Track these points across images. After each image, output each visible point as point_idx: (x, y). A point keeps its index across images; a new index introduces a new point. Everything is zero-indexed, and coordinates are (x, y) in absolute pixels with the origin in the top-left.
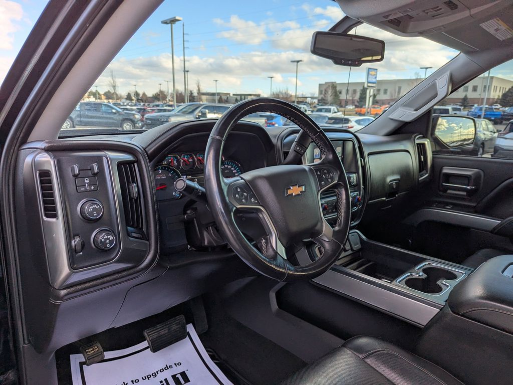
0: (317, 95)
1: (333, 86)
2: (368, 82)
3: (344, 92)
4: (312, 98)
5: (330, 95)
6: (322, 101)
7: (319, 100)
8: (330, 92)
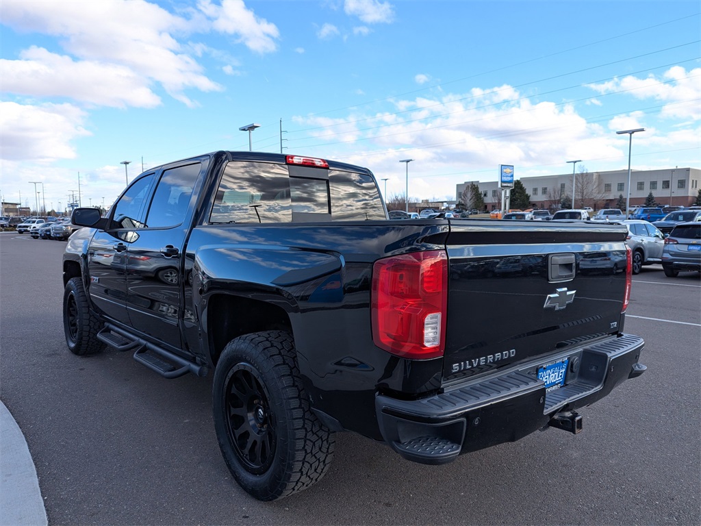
0: (454, 199)
1: (474, 187)
2: (502, 182)
3: (490, 194)
4: (450, 203)
5: (470, 198)
6: (460, 207)
7: (457, 205)
8: (469, 195)
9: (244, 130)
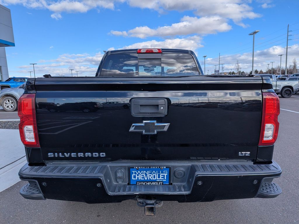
9: (251, 34)
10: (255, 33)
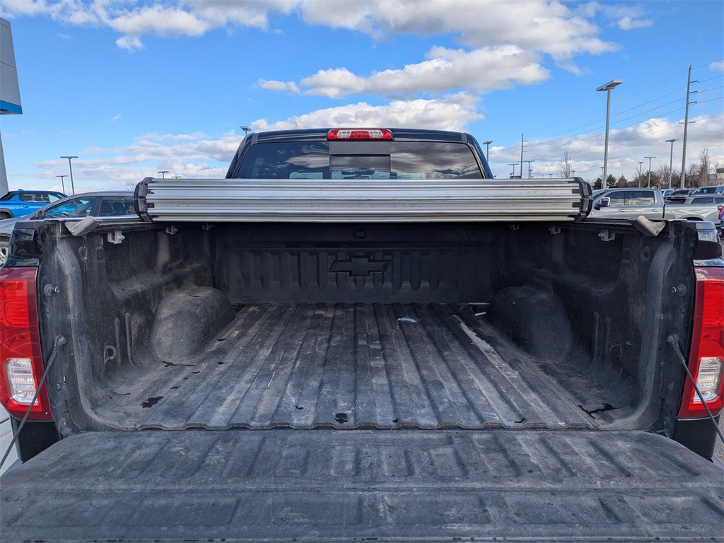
9: (602, 90)
10: (612, 85)
